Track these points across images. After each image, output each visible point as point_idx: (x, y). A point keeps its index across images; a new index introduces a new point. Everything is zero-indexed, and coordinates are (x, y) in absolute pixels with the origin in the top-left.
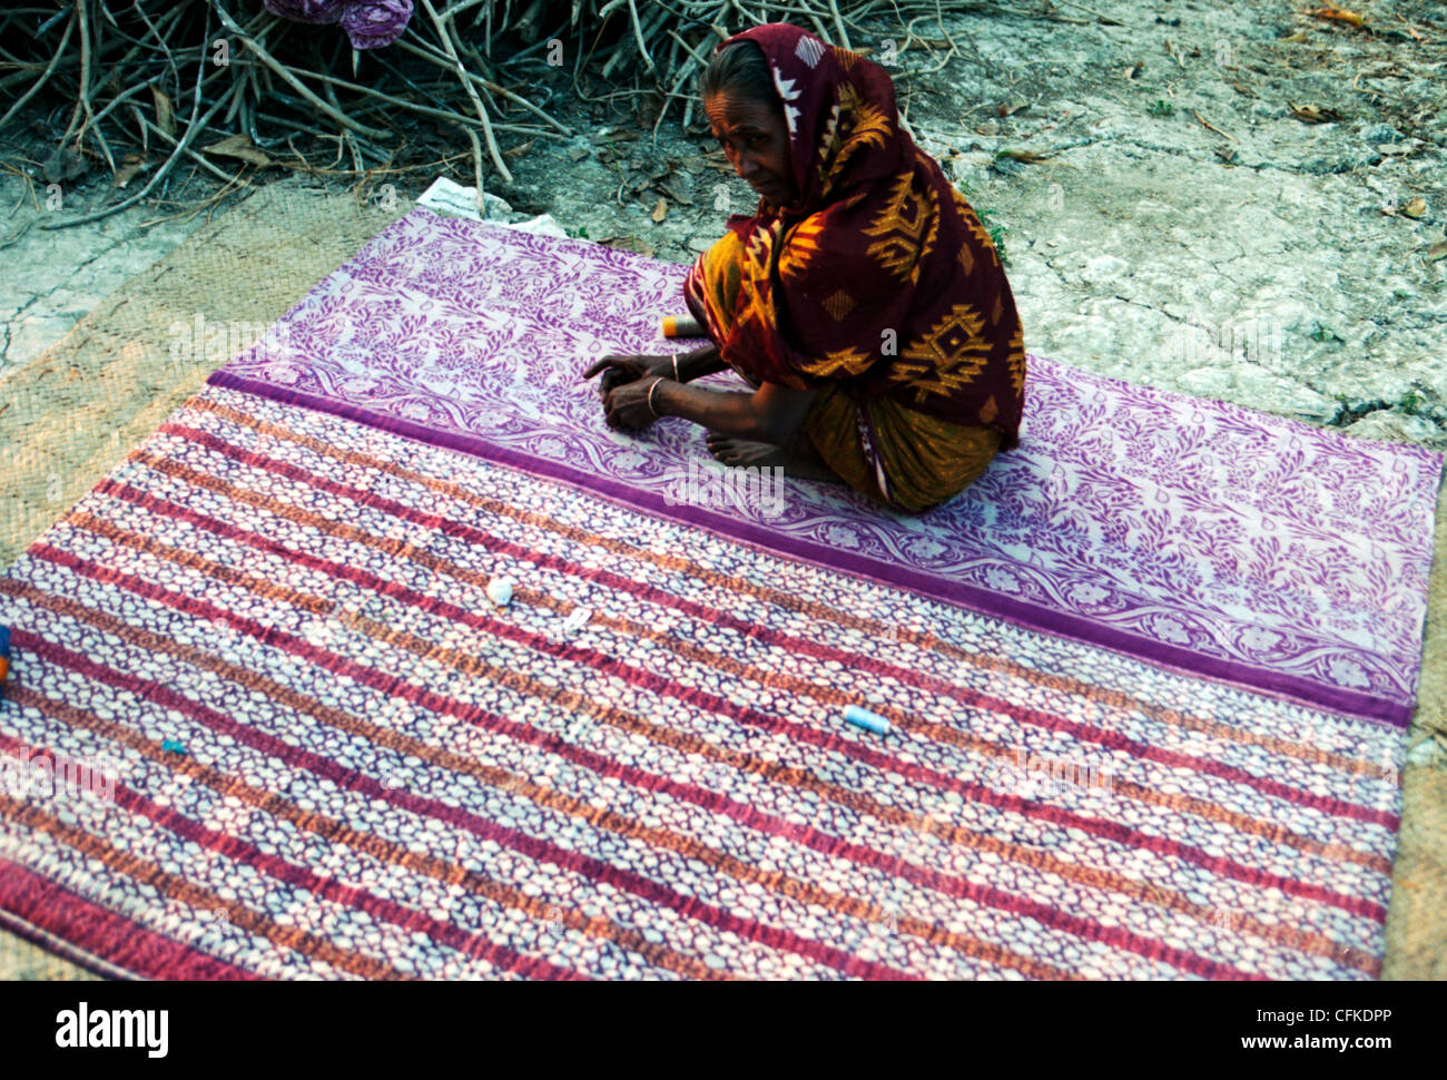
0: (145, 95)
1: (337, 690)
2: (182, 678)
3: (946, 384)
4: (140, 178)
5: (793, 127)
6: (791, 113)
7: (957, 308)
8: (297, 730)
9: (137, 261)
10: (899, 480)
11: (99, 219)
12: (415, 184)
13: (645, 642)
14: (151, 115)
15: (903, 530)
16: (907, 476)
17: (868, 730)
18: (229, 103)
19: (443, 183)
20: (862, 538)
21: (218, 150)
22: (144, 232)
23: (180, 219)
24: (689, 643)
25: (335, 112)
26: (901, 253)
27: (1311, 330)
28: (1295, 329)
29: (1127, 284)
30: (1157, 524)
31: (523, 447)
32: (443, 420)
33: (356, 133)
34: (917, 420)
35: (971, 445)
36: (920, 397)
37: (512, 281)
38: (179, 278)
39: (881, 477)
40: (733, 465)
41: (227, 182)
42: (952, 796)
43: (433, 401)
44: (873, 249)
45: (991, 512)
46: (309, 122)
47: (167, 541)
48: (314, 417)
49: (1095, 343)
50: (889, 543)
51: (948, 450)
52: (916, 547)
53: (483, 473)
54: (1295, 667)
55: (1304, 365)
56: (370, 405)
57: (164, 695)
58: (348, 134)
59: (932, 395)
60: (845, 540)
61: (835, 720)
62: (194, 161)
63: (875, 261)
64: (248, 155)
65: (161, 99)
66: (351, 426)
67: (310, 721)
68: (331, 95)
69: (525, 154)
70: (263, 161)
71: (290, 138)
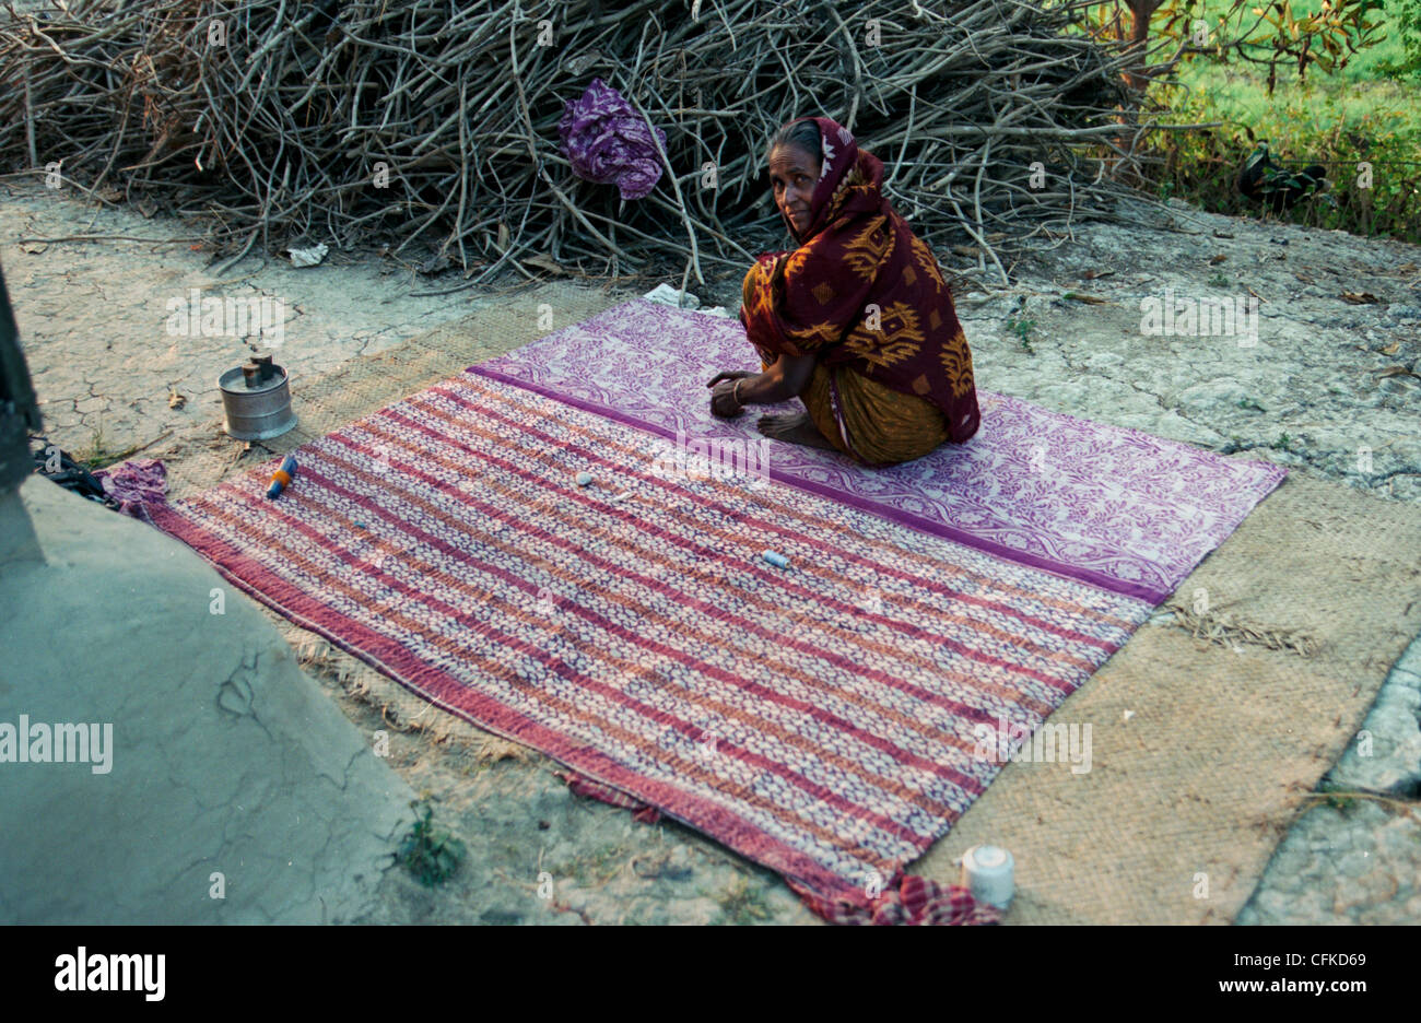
0: (494, 227)
1: (465, 512)
2: (381, 497)
3: (886, 358)
4: (478, 273)
5: (823, 174)
6: (826, 166)
7: (897, 304)
8: (431, 526)
9: (456, 315)
10: (856, 433)
11: (446, 293)
12: (645, 286)
13: (659, 510)
14: (495, 238)
15: (860, 475)
16: (862, 432)
17: (776, 565)
18: (546, 236)
19: (664, 287)
20: (831, 477)
21: (531, 262)
22: (468, 301)
23: (494, 296)
24: (685, 514)
25: (611, 245)
26: (866, 263)
27: (1238, 400)
28: (1225, 399)
29: (1115, 370)
30: (1041, 489)
31: (639, 415)
32: (597, 399)
33: (620, 257)
34: (866, 384)
35: (909, 412)
36: (870, 368)
37: (678, 338)
38: (477, 323)
39: (843, 430)
40: (767, 436)
41: (527, 278)
42: (812, 602)
43: (595, 390)
44: (847, 257)
45: (929, 473)
46: (596, 251)
47: (403, 438)
48: (519, 391)
49: (1065, 396)
50: (847, 481)
51: (889, 411)
52: (864, 486)
53: (606, 426)
54: (1092, 566)
55: (1221, 420)
56: (557, 389)
57: (367, 502)
58: (614, 257)
59: (877, 366)
60: (819, 477)
61: (758, 559)
62: (514, 267)
63: (847, 266)
64: (549, 266)
65: (504, 230)
66: (539, 397)
67: (442, 524)
68: (612, 235)
69: (729, 278)
70: (557, 270)
71: (579, 260)
